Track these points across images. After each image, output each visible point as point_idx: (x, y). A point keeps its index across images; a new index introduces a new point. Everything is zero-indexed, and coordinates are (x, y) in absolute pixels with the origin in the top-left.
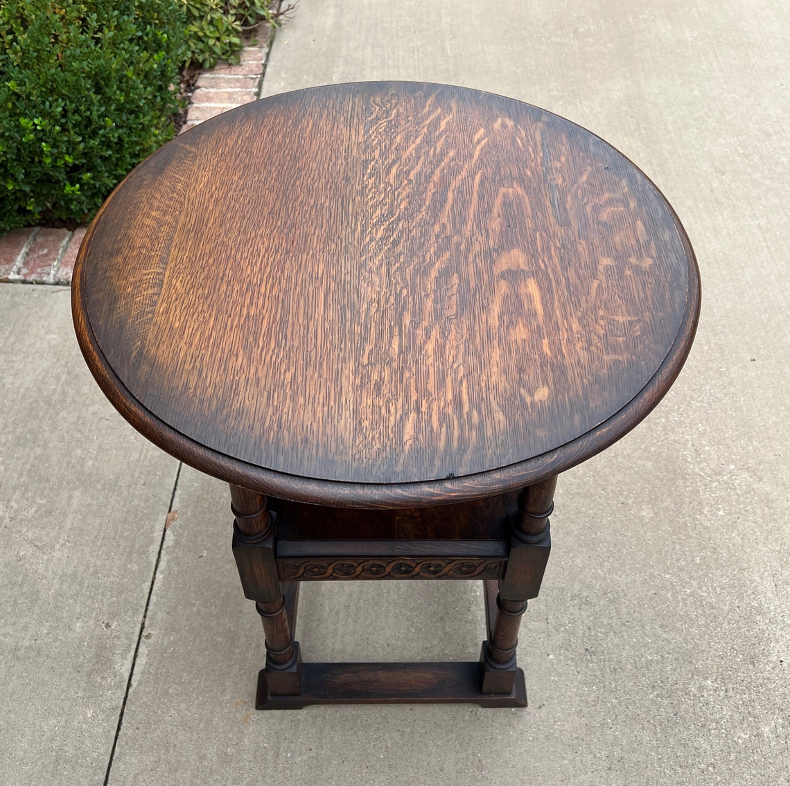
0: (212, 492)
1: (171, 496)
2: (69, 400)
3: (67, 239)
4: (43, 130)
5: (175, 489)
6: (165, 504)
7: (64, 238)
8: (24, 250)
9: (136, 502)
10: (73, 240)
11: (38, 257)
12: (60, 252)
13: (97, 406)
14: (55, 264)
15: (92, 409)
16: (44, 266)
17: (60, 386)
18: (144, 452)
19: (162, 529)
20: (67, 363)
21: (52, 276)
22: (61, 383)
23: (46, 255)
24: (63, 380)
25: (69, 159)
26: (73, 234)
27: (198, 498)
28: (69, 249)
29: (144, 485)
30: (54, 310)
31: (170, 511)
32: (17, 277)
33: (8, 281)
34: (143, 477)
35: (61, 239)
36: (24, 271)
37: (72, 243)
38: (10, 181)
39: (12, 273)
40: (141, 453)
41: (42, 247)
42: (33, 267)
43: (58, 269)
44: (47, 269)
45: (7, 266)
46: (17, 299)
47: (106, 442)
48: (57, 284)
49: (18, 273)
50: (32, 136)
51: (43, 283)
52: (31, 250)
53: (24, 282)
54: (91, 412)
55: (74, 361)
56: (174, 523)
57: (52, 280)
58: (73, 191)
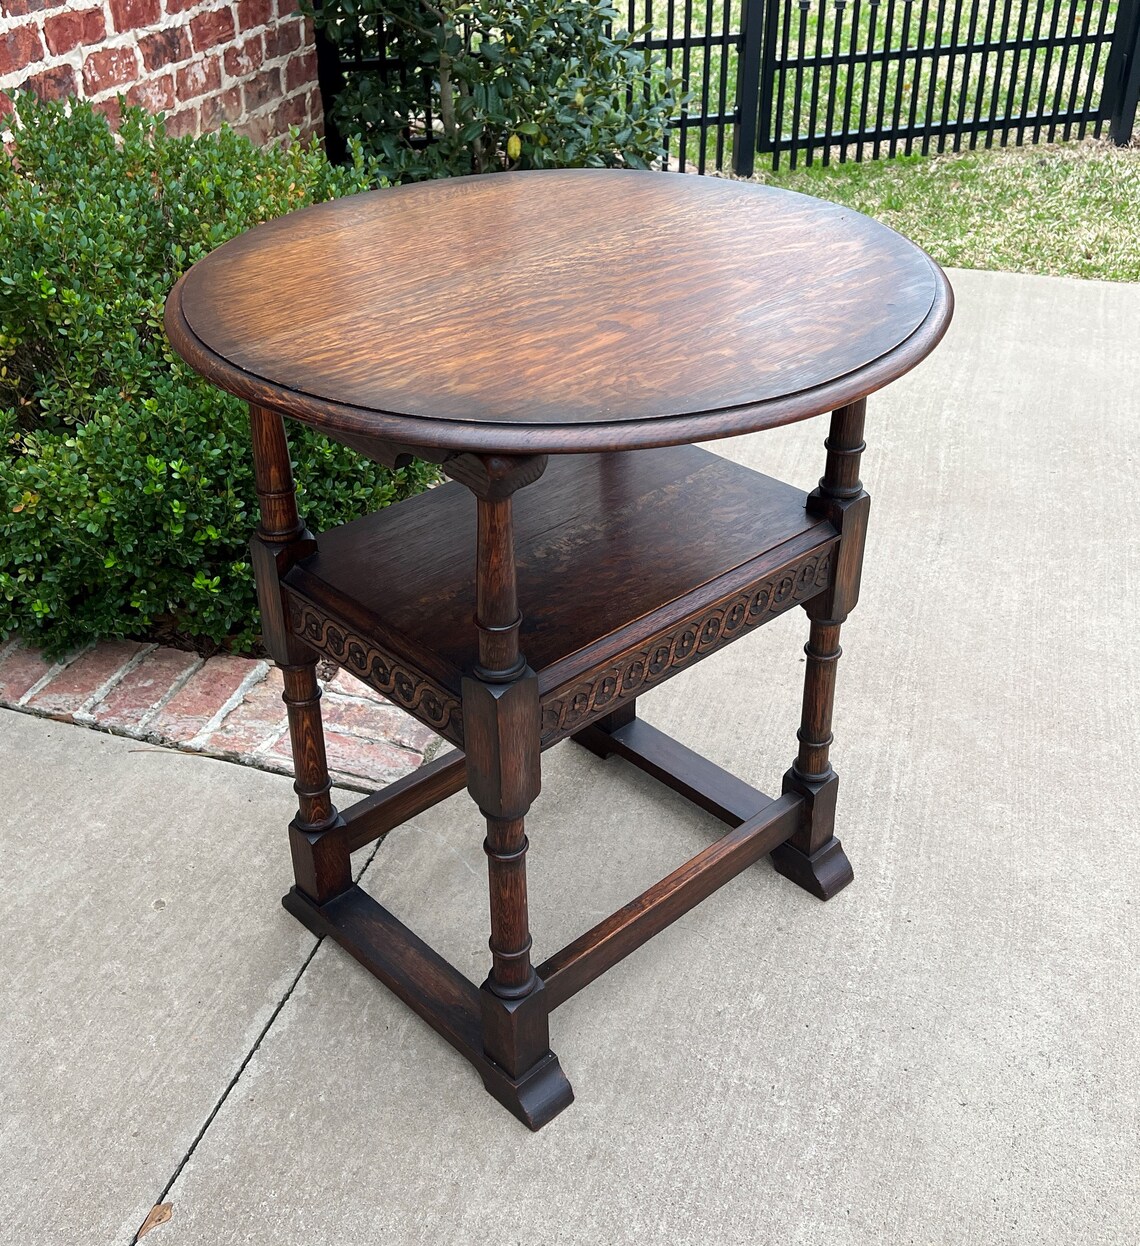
0: (251, 1182)
1: (174, 1169)
2: (76, 942)
3: (192, 669)
4: (182, 481)
5: (186, 1159)
6: (156, 1185)
7: (187, 667)
8: (118, 675)
9: (108, 1167)
10: (200, 673)
11: (133, 691)
12: (171, 688)
13: (117, 964)
14: (156, 705)
15: (106, 967)
16: (136, 706)
17: (72, 913)
18: (162, 1070)
19: (131, 1236)
20: (100, 876)
21: (141, 724)
22: (77, 908)
23: (148, 689)
24: (82, 904)
25: (213, 533)
26: (204, 664)
27: (221, 1187)
28: (187, 686)
29: (135, 1135)
30: (121, 781)
31: (159, 1203)
32: (87, 716)
33: (70, 721)
34: (140, 1118)
35: (183, 668)
36: (102, 709)
37: (195, 677)
38: (111, 554)
39: (81, 708)
40: (155, 1070)
41: (147, 676)
42: (120, 705)
43: (158, 714)
44: (139, 711)
45: (79, 697)
46: (70, 752)
47: (105, 1034)
48: (145, 739)
49: (91, 711)
50: (160, 487)
51: (123, 734)
52: (129, 678)
53: (95, 727)
54: (103, 972)
55: (114, 875)
56: (158, 1228)
57: (138, 732)
58: (207, 587)
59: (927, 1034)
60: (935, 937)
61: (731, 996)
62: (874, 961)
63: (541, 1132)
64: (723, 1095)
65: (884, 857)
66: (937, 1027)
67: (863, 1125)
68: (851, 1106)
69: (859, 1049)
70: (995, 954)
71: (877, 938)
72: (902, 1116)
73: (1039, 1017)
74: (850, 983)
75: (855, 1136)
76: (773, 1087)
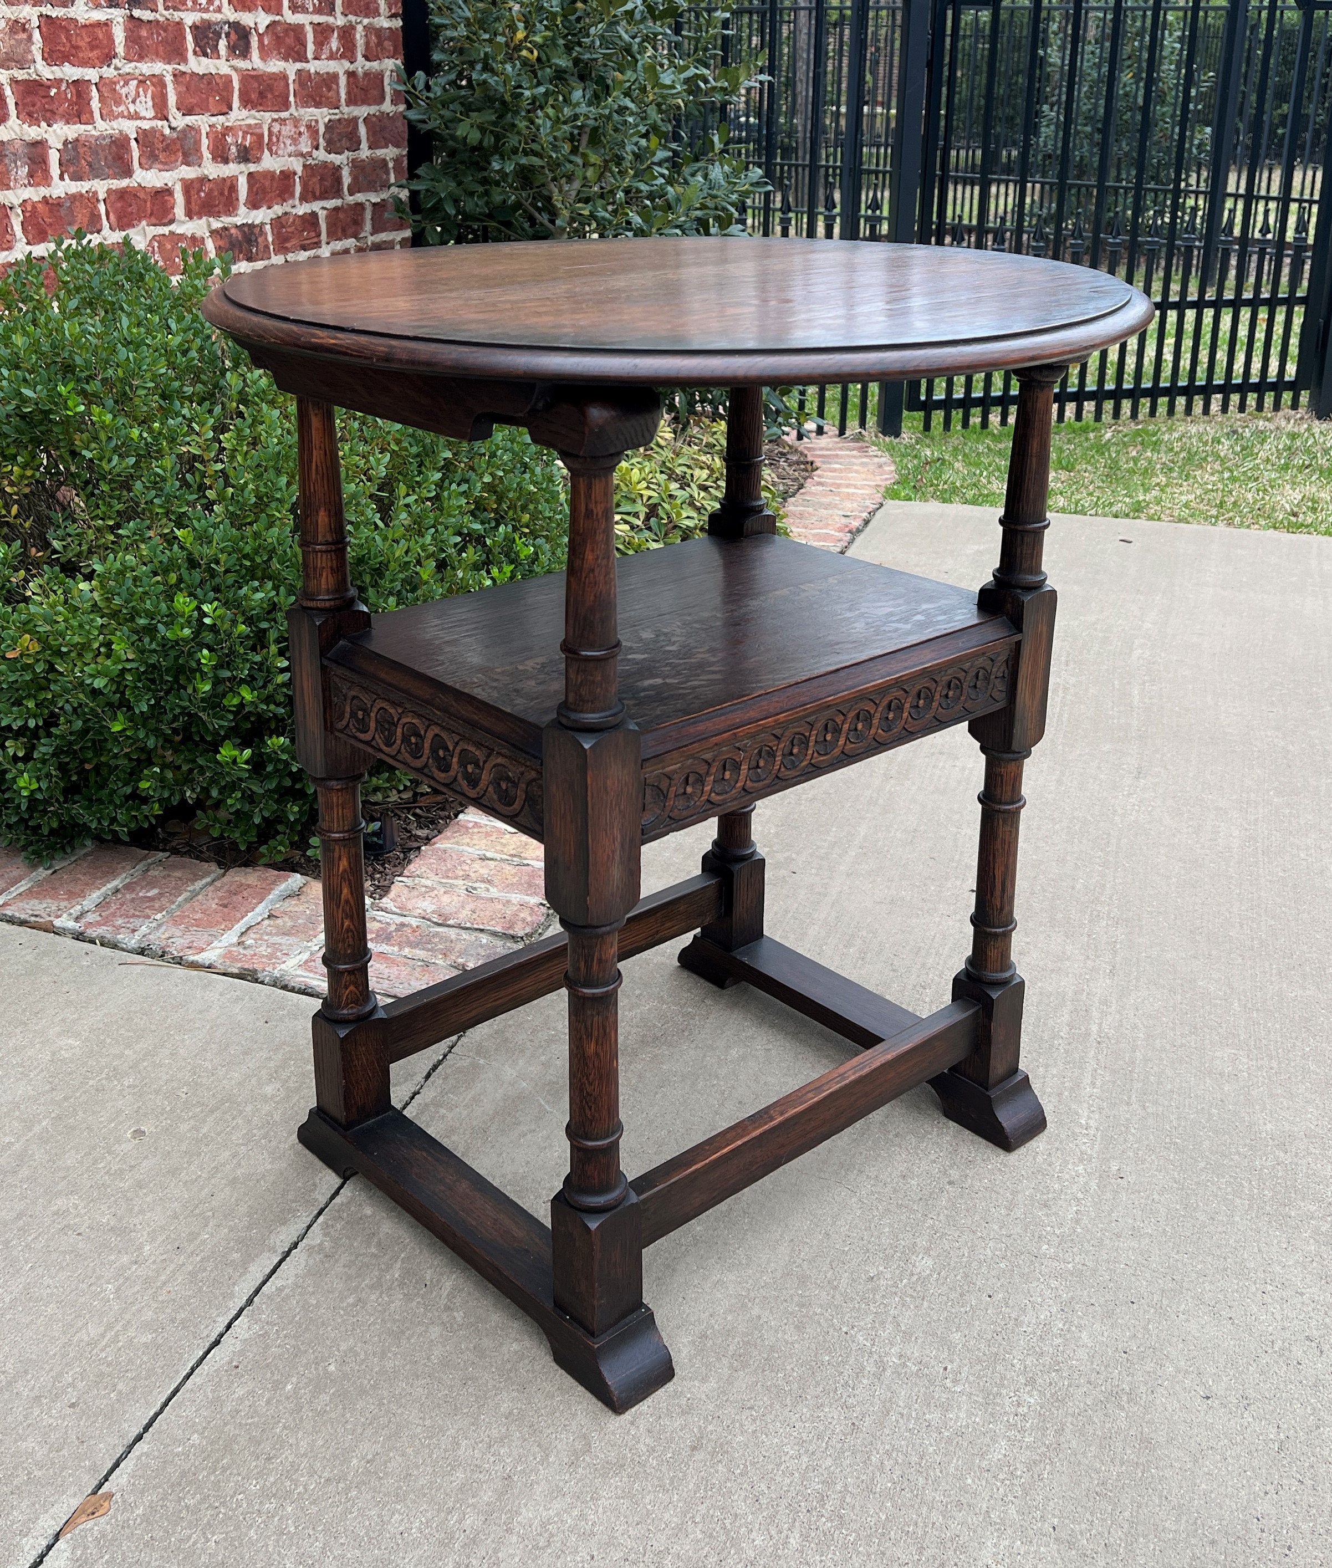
0: (224, 1469)
1: (120, 1450)
2: (24, 1172)
3: (208, 880)
4: (213, 628)
5: (139, 1438)
6: (94, 1469)
7: (202, 877)
8: (116, 883)
9: (30, 1444)
10: (218, 884)
11: (133, 900)
12: (180, 899)
13: (74, 1199)
14: (159, 916)
15: (60, 1203)
16: (134, 916)
17: (23, 1140)
18: (118, 1328)
19: (51, 1532)
20: (66, 1099)
21: (137, 936)
22: (31, 1134)
23: (151, 899)
24: (37, 1129)
25: (247, 694)
26: (224, 875)
27: (184, 1474)
28: (200, 897)
29: (72, 1406)
30: (105, 997)
31: (94, 1493)
32: (71, 924)
33: (49, 929)
34: (80, 1385)
35: (196, 878)
36: (91, 918)
37: (211, 888)
38: (120, 716)
39: (65, 915)
40: (110, 1327)
41: (152, 884)
42: (114, 915)
43: (160, 926)
44: (136, 922)
45: (63, 904)
46: (45, 962)
47: (47, 1281)
48: (142, 952)
49: (77, 919)
50: (187, 632)
51: (115, 946)
52: (128, 887)
53: (79, 937)
54: (55, 1208)
55: (84, 1098)
56: (90, 1524)
57: (133, 943)
58: (234, 761)
59: (1152, 1311)
60: (1156, 1197)
61: (888, 1259)
62: (1077, 1222)
63: (628, 1416)
64: (878, 1376)
65: (1085, 1105)
66: (1165, 1302)
67: (1070, 1419)
68: (1052, 1395)
69: (1061, 1326)
70: (1237, 1219)
71: (1080, 1195)
72: (1122, 1408)
73: (1302, 1294)
74: (1045, 1247)
75: (1059, 1432)
76: (945, 1369)
